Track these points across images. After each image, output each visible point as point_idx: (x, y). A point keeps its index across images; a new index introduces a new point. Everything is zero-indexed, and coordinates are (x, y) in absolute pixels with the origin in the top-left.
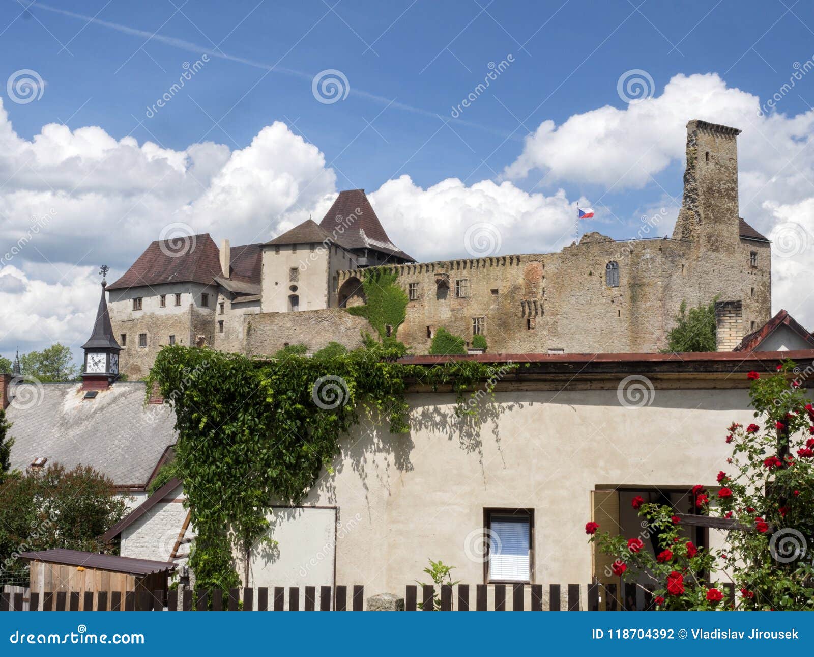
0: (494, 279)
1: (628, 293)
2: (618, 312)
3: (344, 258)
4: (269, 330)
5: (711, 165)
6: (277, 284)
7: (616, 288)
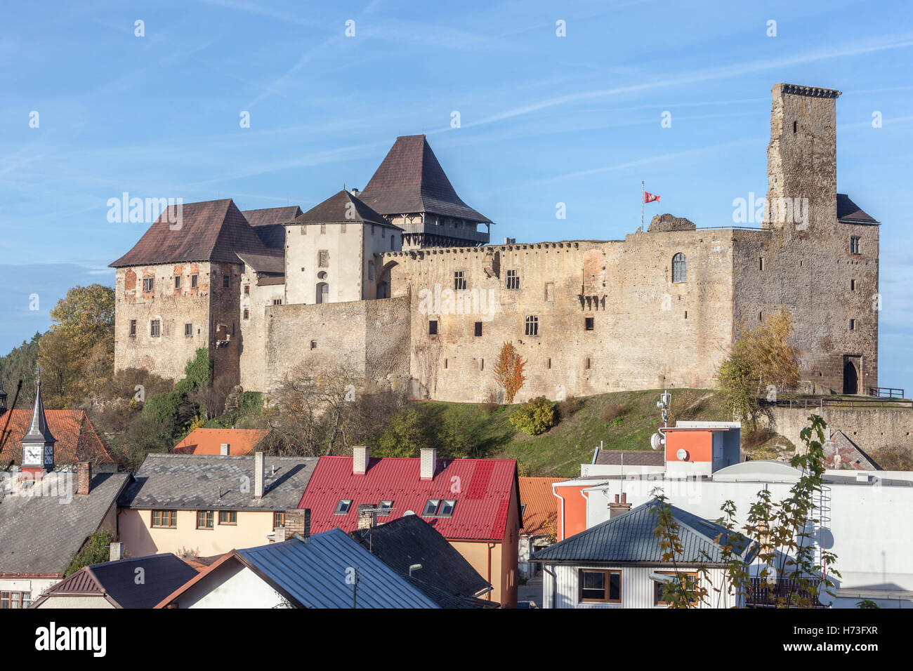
0: (549, 269)
1: (696, 291)
2: (684, 314)
3: (383, 236)
4: (294, 325)
5: (801, 137)
6: (303, 269)
7: (683, 284)
